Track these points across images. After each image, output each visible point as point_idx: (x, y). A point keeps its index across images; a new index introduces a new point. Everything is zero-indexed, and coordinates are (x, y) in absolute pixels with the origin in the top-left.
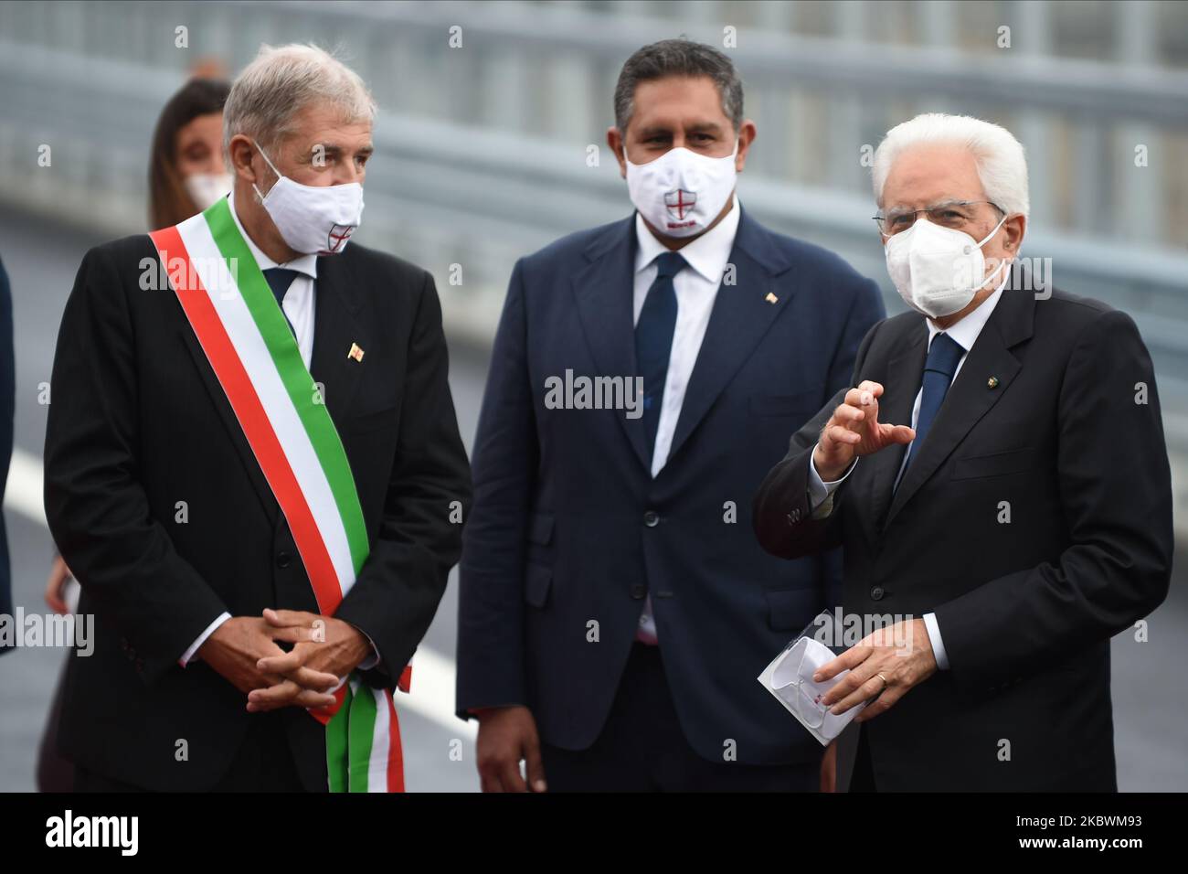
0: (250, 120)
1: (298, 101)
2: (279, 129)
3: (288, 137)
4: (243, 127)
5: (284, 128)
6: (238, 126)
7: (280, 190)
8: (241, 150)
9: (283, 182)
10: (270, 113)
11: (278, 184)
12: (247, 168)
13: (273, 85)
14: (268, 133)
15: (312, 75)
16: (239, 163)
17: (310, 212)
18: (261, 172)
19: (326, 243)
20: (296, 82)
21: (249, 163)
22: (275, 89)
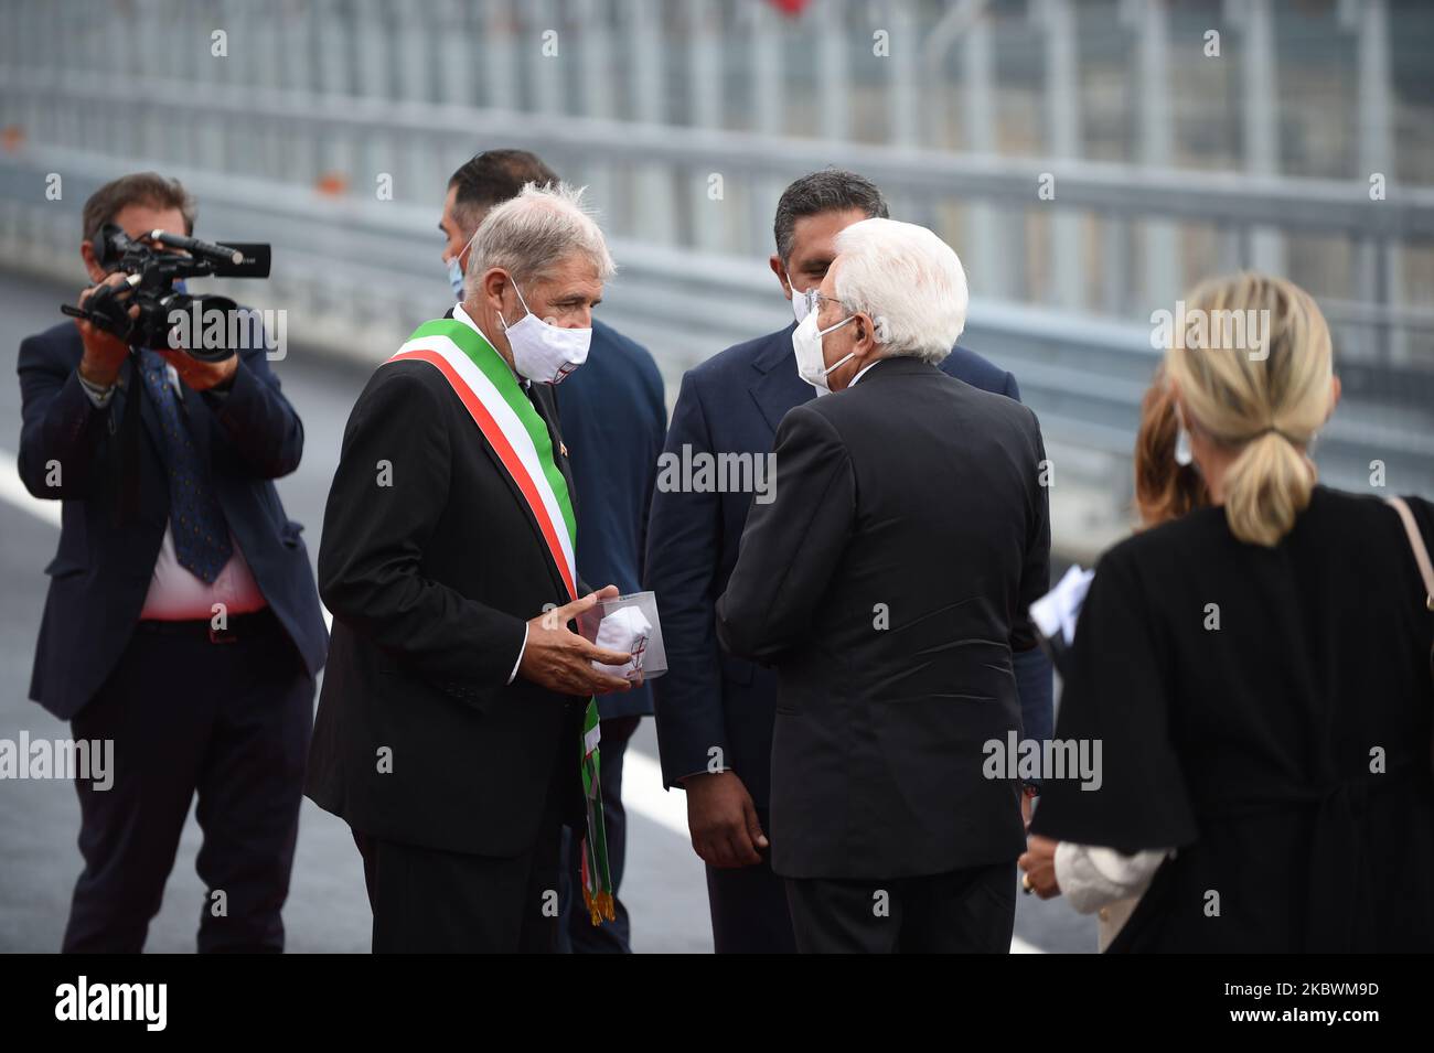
0: (510, 259)
1: (560, 253)
2: (537, 273)
3: (544, 281)
4: (502, 261)
5: (544, 273)
6: (495, 258)
7: (526, 325)
8: (498, 281)
9: (530, 317)
10: (533, 258)
11: (526, 319)
12: (497, 296)
13: (538, 233)
14: (527, 273)
15: (573, 230)
16: (492, 292)
17: (550, 348)
18: (510, 305)
19: (553, 376)
20: (560, 234)
21: (500, 292)
22: (540, 236)
